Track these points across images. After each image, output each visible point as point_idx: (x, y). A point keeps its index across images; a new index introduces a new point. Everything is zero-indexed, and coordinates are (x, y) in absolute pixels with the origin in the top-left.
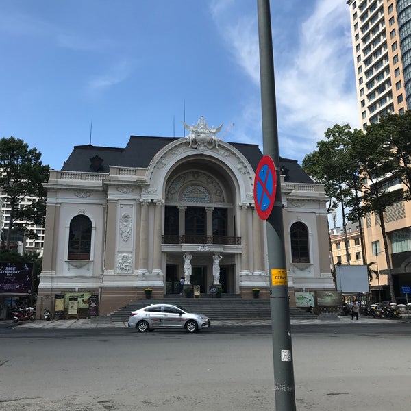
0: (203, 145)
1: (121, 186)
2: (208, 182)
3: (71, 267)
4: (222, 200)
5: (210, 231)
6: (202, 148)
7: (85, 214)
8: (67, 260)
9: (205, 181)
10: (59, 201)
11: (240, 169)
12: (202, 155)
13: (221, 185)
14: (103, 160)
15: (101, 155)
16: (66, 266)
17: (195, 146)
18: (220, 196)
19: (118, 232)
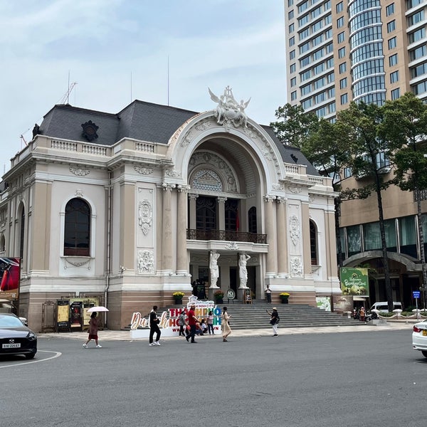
0: (229, 122)
1: (140, 165)
2: (220, 168)
3: (68, 265)
4: (234, 189)
5: (222, 226)
6: (229, 125)
7: (84, 198)
8: (62, 255)
9: (217, 165)
10: (51, 177)
11: (267, 154)
12: (227, 134)
13: (233, 171)
14: (97, 127)
15: (95, 120)
16: (62, 263)
17: (221, 123)
18: (232, 184)
19: (137, 223)
